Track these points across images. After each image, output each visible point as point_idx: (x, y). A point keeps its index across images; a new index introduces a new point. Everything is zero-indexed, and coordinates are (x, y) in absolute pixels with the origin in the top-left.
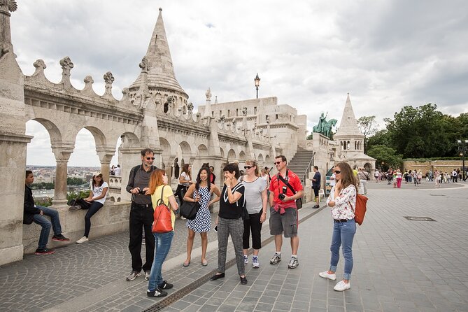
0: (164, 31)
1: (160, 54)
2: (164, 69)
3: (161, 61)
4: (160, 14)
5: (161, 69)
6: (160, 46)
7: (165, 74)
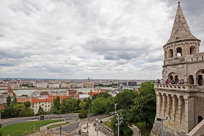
0: (182, 12)
1: (183, 24)
2: (186, 30)
3: (184, 27)
4: (179, 4)
5: (185, 31)
6: (182, 20)
7: (187, 33)
